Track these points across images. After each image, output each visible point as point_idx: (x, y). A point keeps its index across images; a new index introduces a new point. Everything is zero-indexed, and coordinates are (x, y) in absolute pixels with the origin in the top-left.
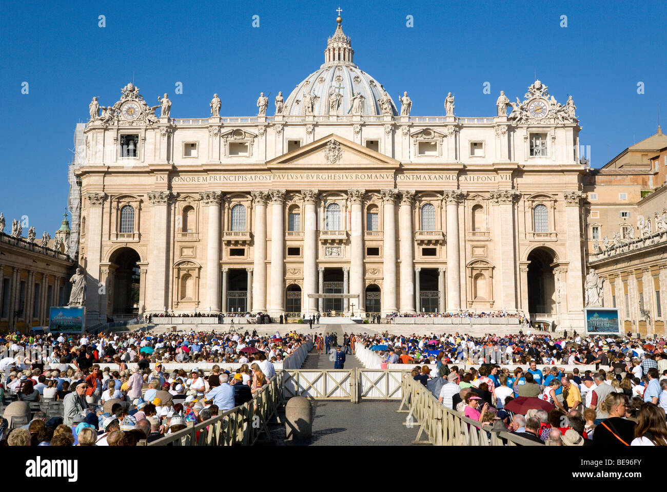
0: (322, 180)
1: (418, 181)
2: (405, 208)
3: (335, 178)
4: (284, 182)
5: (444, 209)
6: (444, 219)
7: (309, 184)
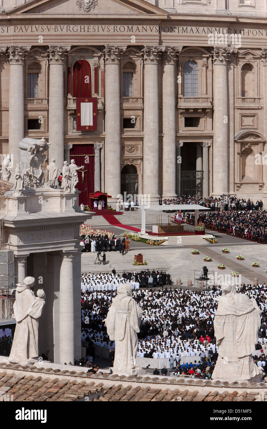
0: (73, 33)
1: (184, 34)
2: (169, 68)
3: (89, 30)
4: (27, 36)
5: (210, 68)
6: (209, 81)
7: (58, 37)
